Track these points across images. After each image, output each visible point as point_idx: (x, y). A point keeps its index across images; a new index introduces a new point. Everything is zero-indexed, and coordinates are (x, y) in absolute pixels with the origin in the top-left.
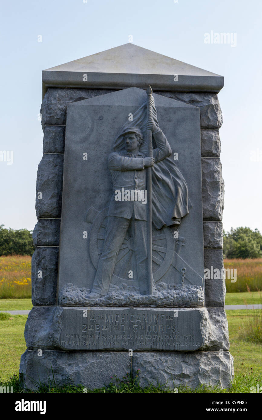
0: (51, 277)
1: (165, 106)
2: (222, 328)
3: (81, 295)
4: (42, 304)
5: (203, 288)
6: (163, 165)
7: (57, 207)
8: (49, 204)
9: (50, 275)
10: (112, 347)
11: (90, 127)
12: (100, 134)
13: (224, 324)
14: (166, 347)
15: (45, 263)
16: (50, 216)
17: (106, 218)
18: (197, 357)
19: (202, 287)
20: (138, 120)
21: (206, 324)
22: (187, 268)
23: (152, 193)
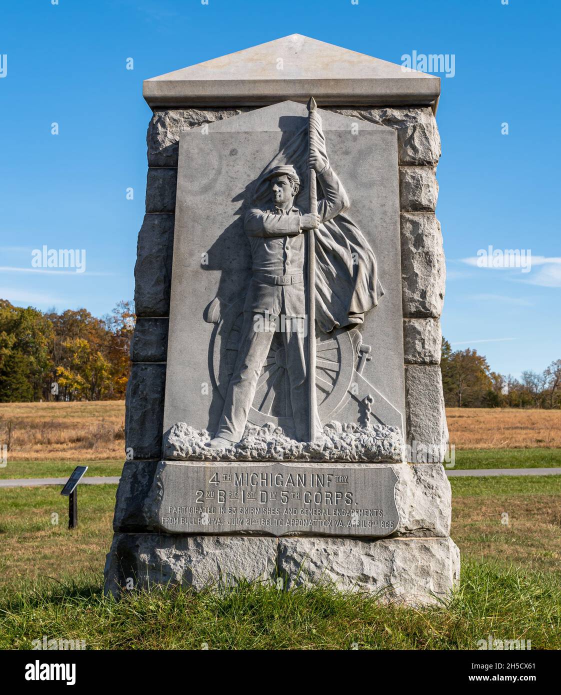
0: (153, 413)
1: (339, 129)
2: (437, 498)
3: (199, 441)
4: (139, 456)
5: (402, 432)
6: (335, 226)
7: (164, 299)
8: (152, 294)
9: (153, 410)
10: (245, 528)
11: (216, 167)
12: (232, 178)
13: (440, 492)
14: (335, 530)
15: (145, 390)
16: (154, 313)
17: (240, 314)
18: (389, 547)
19: (401, 427)
20: (294, 154)
21: (406, 492)
22: (376, 395)
23: (316, 272)
